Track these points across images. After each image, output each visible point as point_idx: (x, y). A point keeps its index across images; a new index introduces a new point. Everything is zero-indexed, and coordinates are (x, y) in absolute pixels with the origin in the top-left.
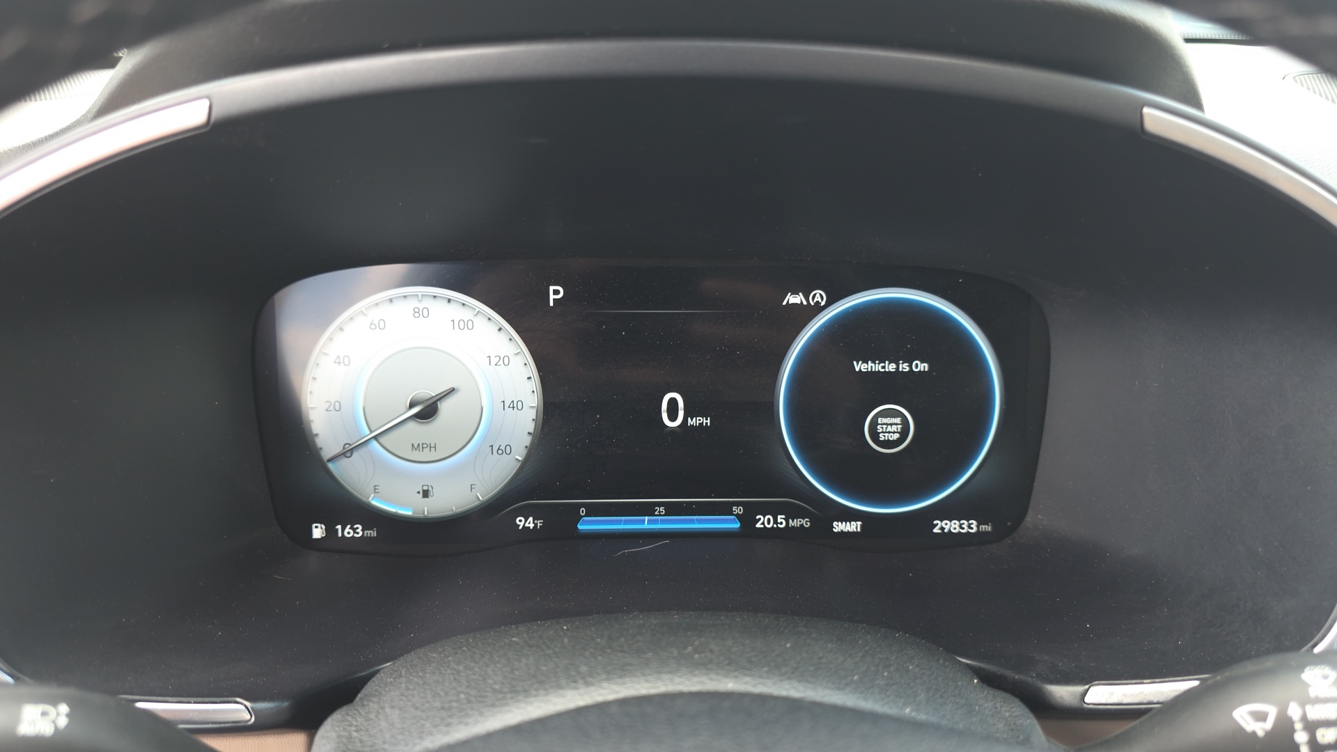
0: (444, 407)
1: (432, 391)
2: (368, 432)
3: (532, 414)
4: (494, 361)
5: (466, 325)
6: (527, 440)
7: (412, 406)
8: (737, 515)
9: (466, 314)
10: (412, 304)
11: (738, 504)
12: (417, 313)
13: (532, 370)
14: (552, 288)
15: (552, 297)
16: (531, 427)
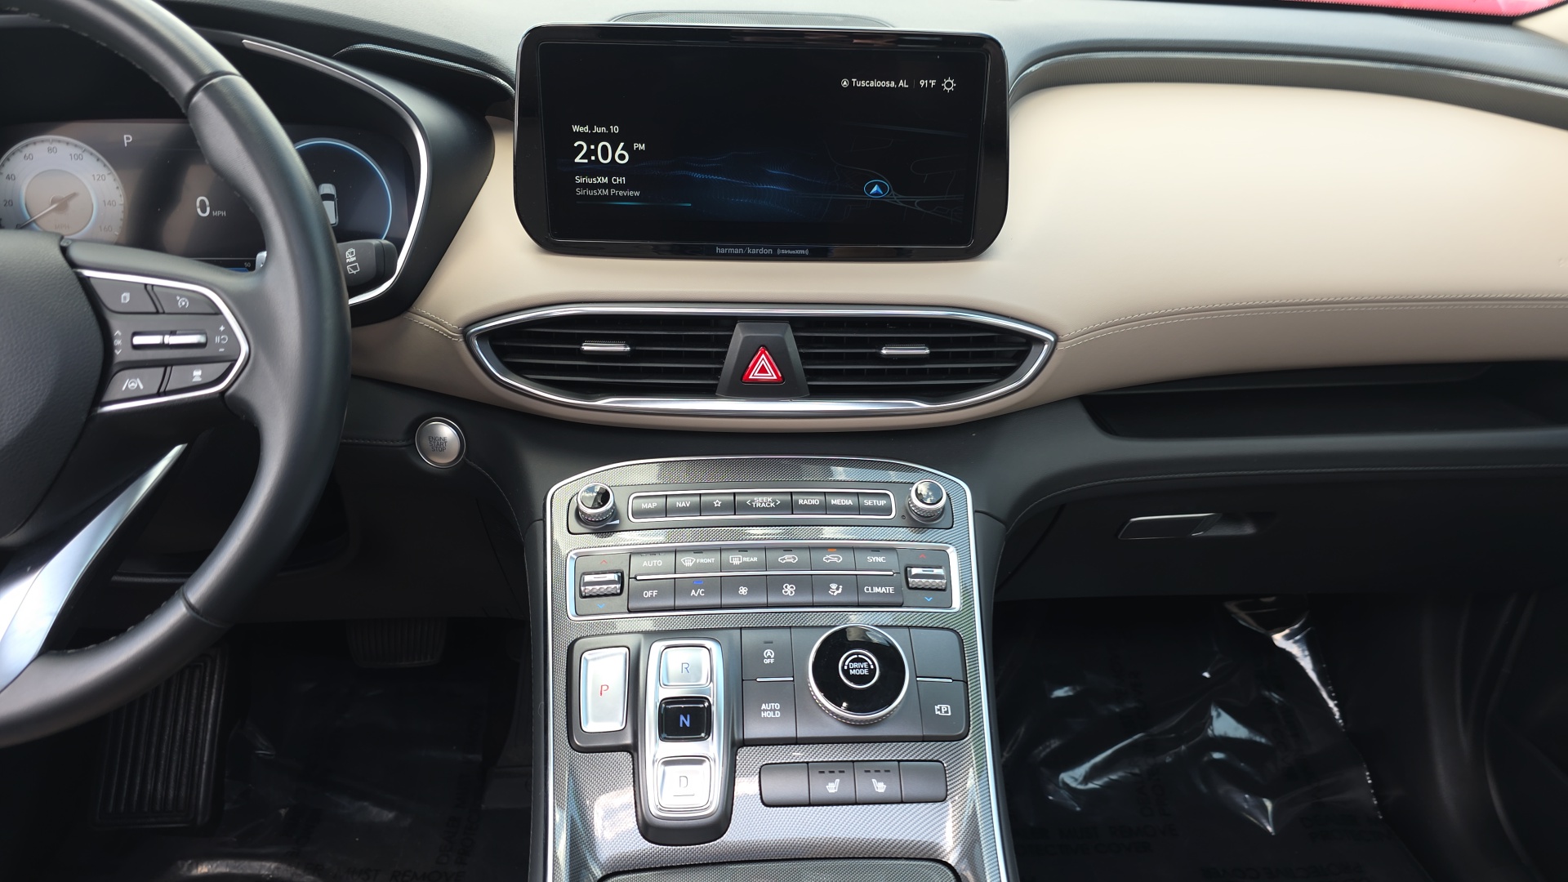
0: (72, 204)
1: (64, 194)
2: (28, 217)
3: (121, 208)
4: (97, 178)
5: (79, 157)
6: (120, 223)
7: (53, 202)
8: (247, 267)
9: (78, 151)
10: (46, 146)
11: (247, 261)
12: (50, 150)
13: (118, 183)
14: (125, 136)
15: (126, 141)
16: (121, 216)
